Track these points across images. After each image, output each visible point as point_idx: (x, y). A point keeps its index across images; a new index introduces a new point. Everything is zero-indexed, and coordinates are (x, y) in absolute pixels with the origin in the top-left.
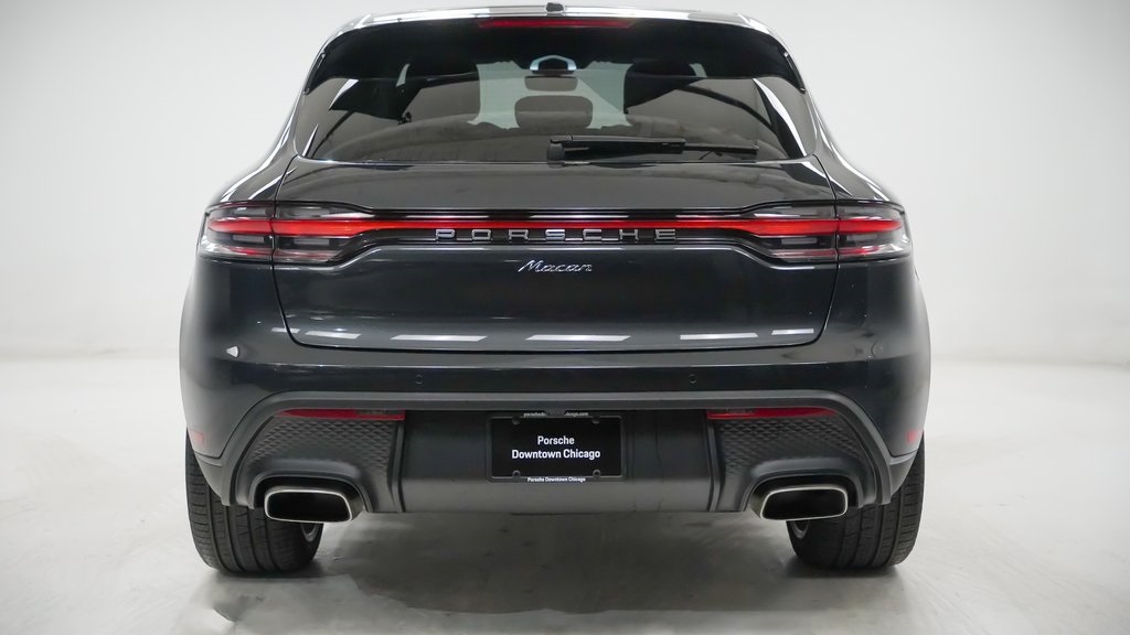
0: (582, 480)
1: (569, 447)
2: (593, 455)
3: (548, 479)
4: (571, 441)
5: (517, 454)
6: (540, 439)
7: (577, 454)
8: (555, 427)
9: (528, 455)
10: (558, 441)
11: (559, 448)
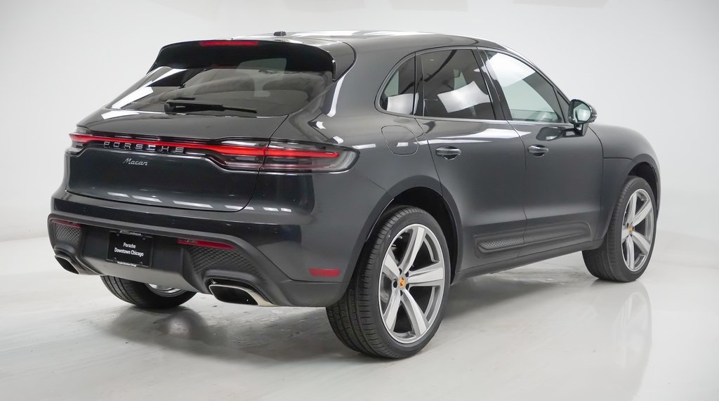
0: (136, 266)
1: (134, 249)
2: (141, 254)
3: (124, 263)
4: (134, 247)
5: (117, 250)
6: (125, 244)
7: (135, 253)
8: (130, 239)
9: (120, 251)
10: (130, 246)
11: (130, 249)
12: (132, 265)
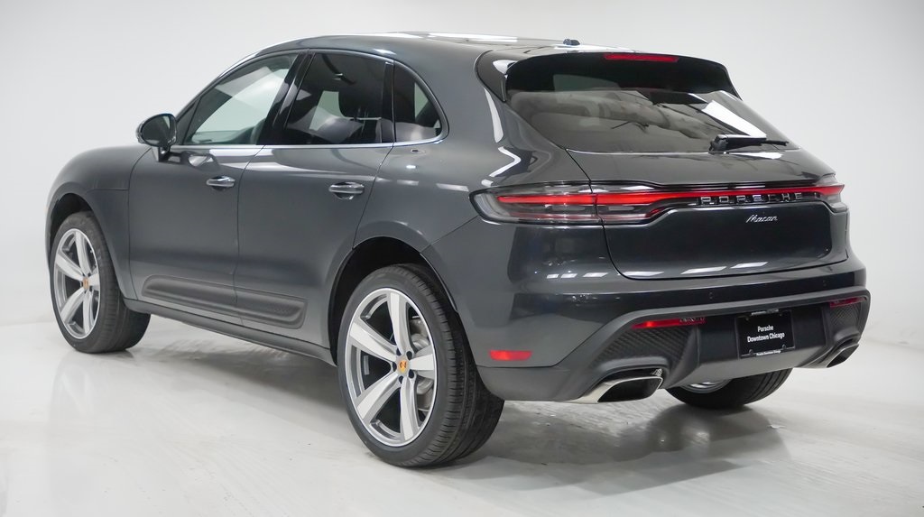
0: (779, 352)
1: (771, 331)
2: (781, 336)
3: (765, 353)
4: (772, 328)
5: (750, 339)
6: (760, 329)
7: (774, 336)
8: (764, 320)
9: (755, 339)
10: (766, 329)
11: (768, 333)
12: (775, 352)
